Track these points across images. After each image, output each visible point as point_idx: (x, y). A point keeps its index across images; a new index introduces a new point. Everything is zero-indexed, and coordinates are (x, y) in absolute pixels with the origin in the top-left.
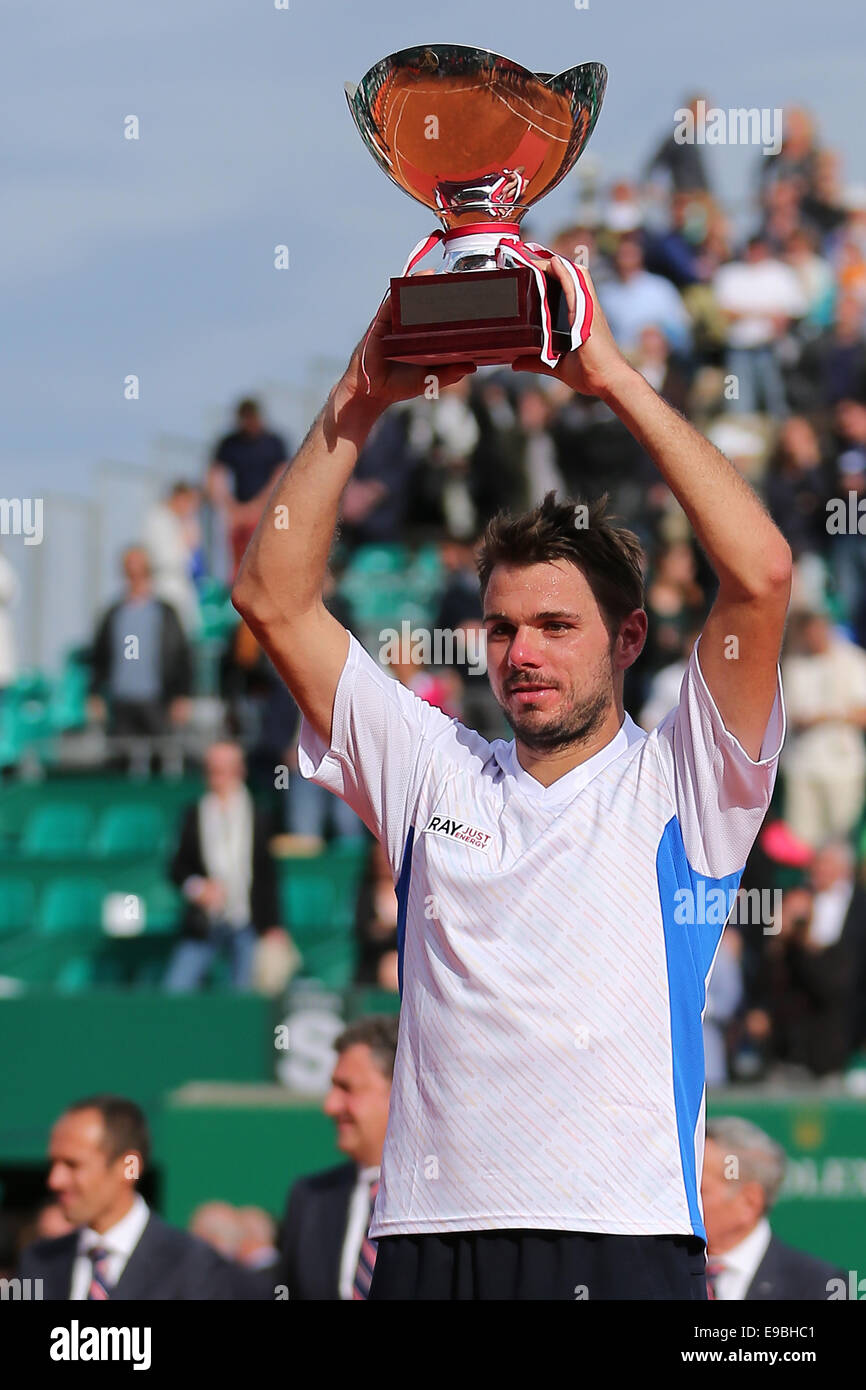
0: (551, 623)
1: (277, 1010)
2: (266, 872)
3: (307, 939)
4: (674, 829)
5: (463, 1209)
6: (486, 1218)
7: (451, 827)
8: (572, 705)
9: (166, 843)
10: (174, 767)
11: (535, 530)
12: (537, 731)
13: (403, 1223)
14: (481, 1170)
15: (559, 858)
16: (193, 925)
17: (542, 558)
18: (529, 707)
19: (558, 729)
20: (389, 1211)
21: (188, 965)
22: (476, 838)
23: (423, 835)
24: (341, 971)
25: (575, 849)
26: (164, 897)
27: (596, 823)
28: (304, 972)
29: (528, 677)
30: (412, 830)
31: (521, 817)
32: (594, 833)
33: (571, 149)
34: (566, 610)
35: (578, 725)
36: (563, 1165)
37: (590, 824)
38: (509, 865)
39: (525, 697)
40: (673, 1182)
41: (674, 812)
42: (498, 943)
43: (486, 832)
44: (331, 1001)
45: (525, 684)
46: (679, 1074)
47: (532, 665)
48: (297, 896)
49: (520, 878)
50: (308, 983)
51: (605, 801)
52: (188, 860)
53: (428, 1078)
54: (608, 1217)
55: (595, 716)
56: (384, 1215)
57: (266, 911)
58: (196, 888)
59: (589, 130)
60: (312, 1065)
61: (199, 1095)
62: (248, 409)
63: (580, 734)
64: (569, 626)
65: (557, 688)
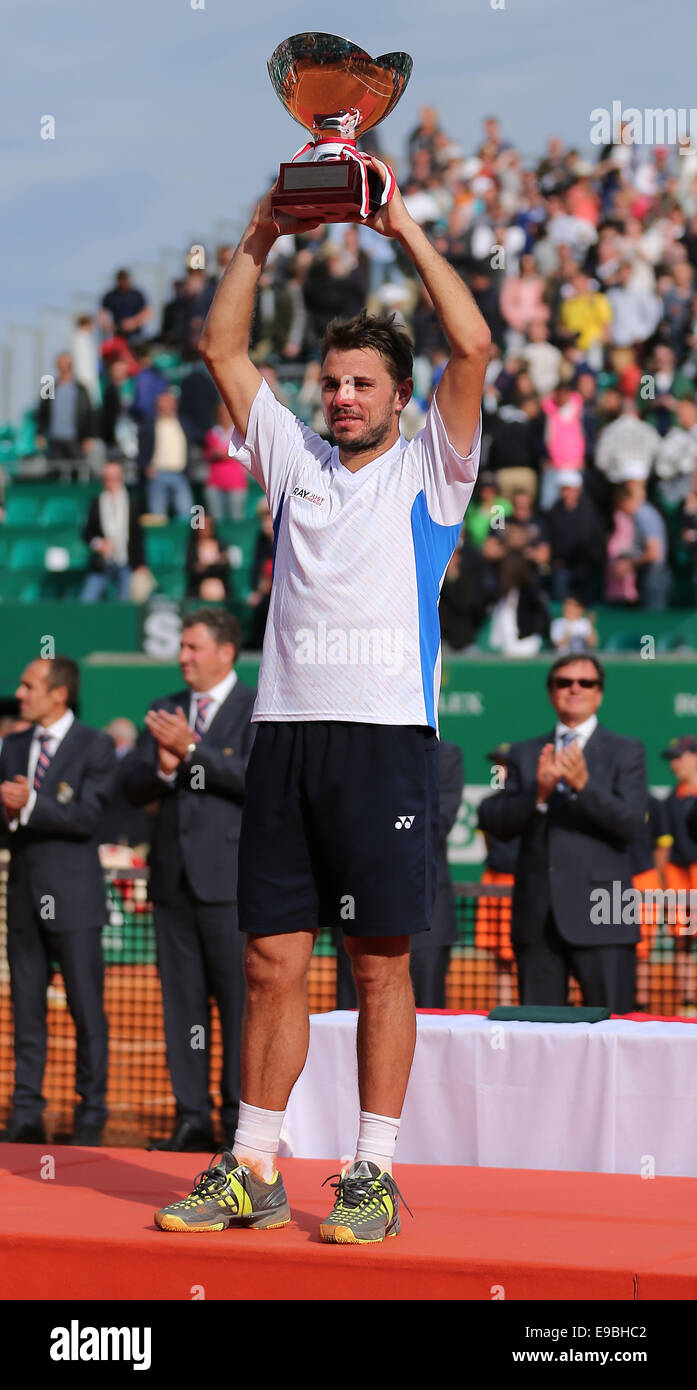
0: (360, 383)
1: (143, 612)
2: (137, 535)
3: (159, 572)
4: (421, 498)
5: (301, 709)
6: (312, 715)
7: (304, 494)
8: (369, 428)
9: (81, 519)
10: (84, 477)
11: (353, 330)
12: (348, 443)
13: (267, 715)
14: (310, 686)
15: (356, 513)
16: (96, 564)
17: (356, 346)
18: (345, 429)
19: (358, 443)
20: (260, 708)
21: (93, 587)
22: (317, 500)
23: (289, 497)
24: (178, 590)
25: (365, 508)
26: (80, 549)
27: (377, 494)
28: (158, 590)
29: (346, 412)
30: (284, 494)
31: (340, 490)
32: (376, 499)
33: (392, 101)
34: (368, 376)
35: (372, 440)
36: (355, 685)
37: (373, 494)
38: (334, 518)
39: (343, 423)
40: (418, 696)
41: (422, 488)
42: (323, 562)
43: (321, 495)
44: (173, 606)
45: (344, 415)
46: (423, 635)
47: (348, 406)
48: (154, 548)
49: (335, 526)
50: (160, 596)
51: (383, 483)
52: (93, 528)
53: (284, 635)
54: (379, 715)
55: (382, 436)
56: (257, 710)
57: (137, 555)
58: (98, 544)
59: (403, 91)
60: (163, 642)
61: (99, 659)
62: (122, 276)
63: (373, 445)
64: (369, 385)
65: (362, 420)
